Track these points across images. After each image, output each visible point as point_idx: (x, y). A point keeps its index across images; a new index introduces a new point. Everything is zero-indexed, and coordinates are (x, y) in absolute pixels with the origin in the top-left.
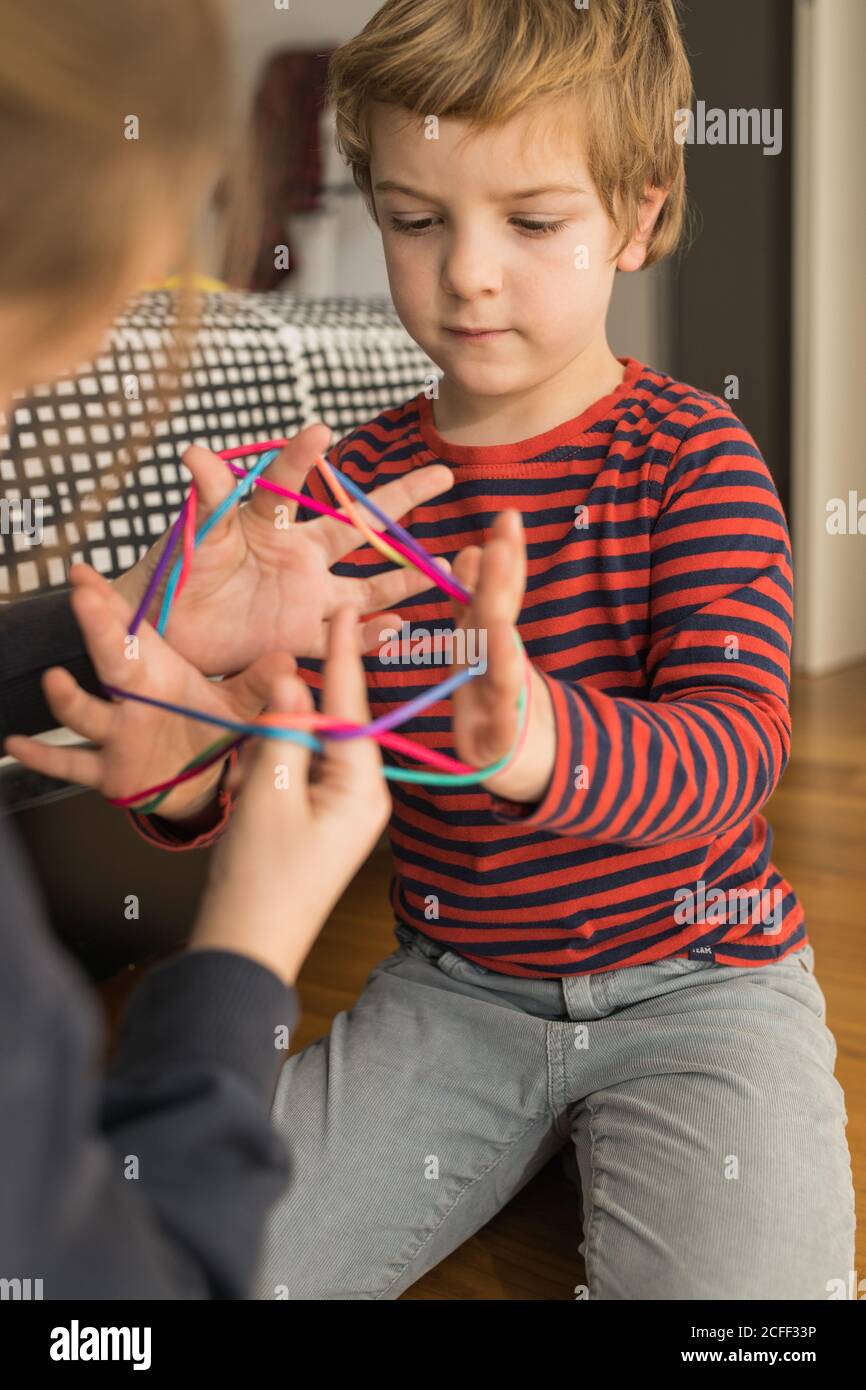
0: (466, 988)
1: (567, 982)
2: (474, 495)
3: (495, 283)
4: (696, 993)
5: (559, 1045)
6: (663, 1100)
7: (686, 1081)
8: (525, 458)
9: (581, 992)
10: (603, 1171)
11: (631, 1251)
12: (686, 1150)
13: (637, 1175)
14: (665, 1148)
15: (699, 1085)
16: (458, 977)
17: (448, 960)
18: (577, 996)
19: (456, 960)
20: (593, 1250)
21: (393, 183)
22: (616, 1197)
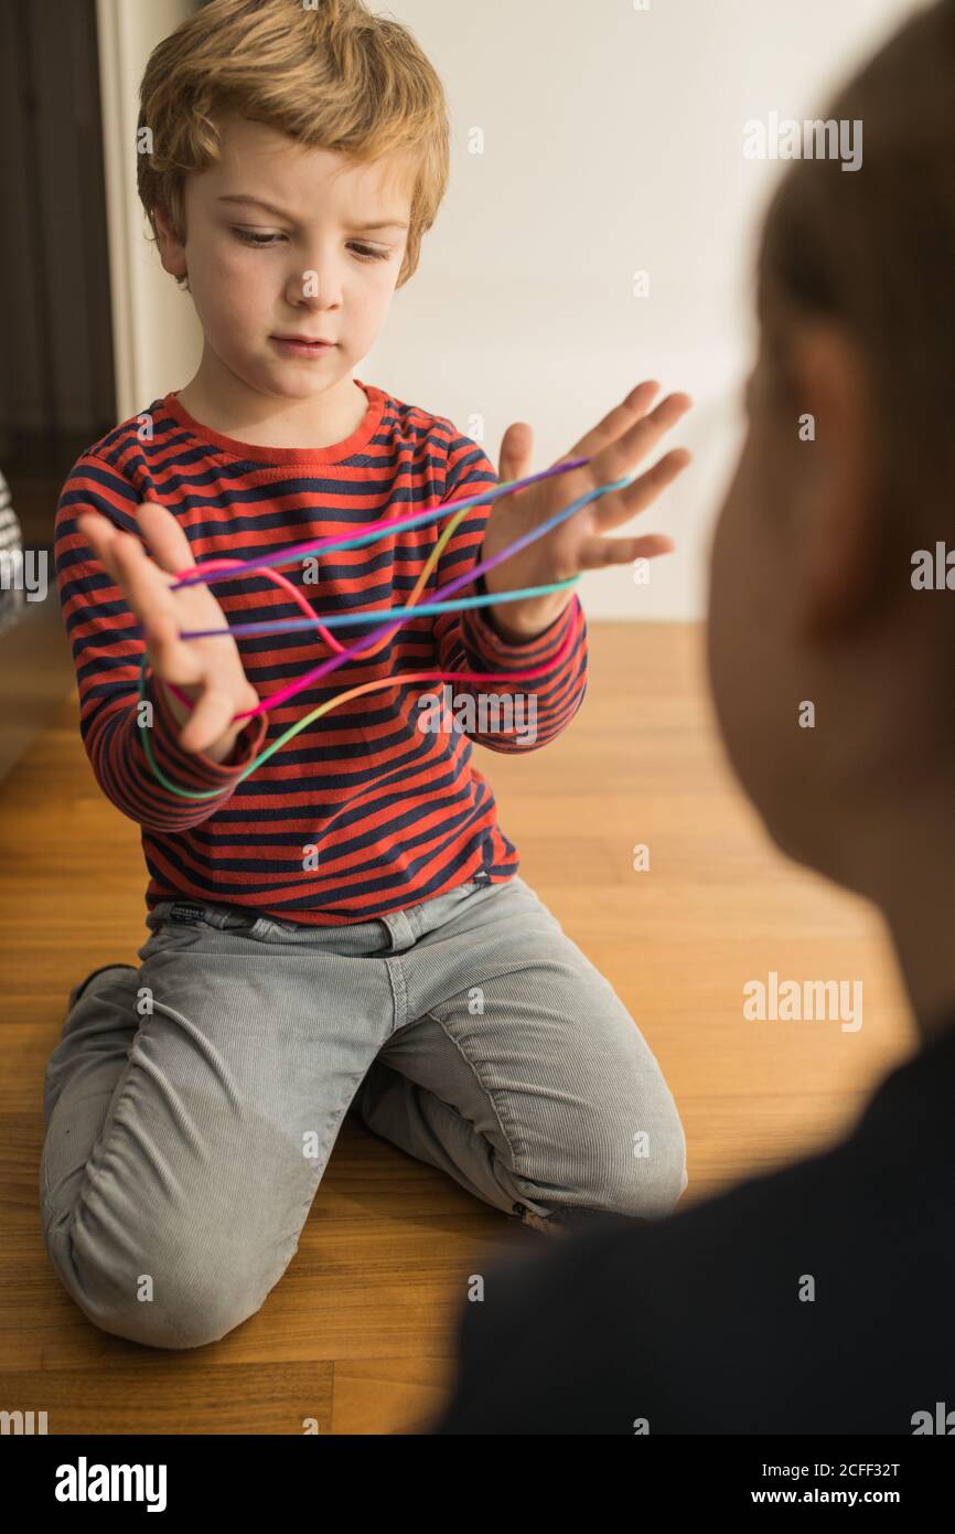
0: (282, 948)
1: (389, 919)
2: (297, 492)
3: (339, 300)
4: (486, 908)
5: (401, 977)
6: (511, 995)
7: (523, 976)
8: (335, 461)
9: (403, 926)
10: (484, 1062)
11: (546, 1111)
12: (558, 1027)
13: (524, 1055)
14: (537, 1029)
15: (536, 977)
16: (275, 940)
17: (262, 926)
18: (401, 932)
19: (269, 924)
20: (512, 1122)
21: (252, 198)
22: (512, 1076)
